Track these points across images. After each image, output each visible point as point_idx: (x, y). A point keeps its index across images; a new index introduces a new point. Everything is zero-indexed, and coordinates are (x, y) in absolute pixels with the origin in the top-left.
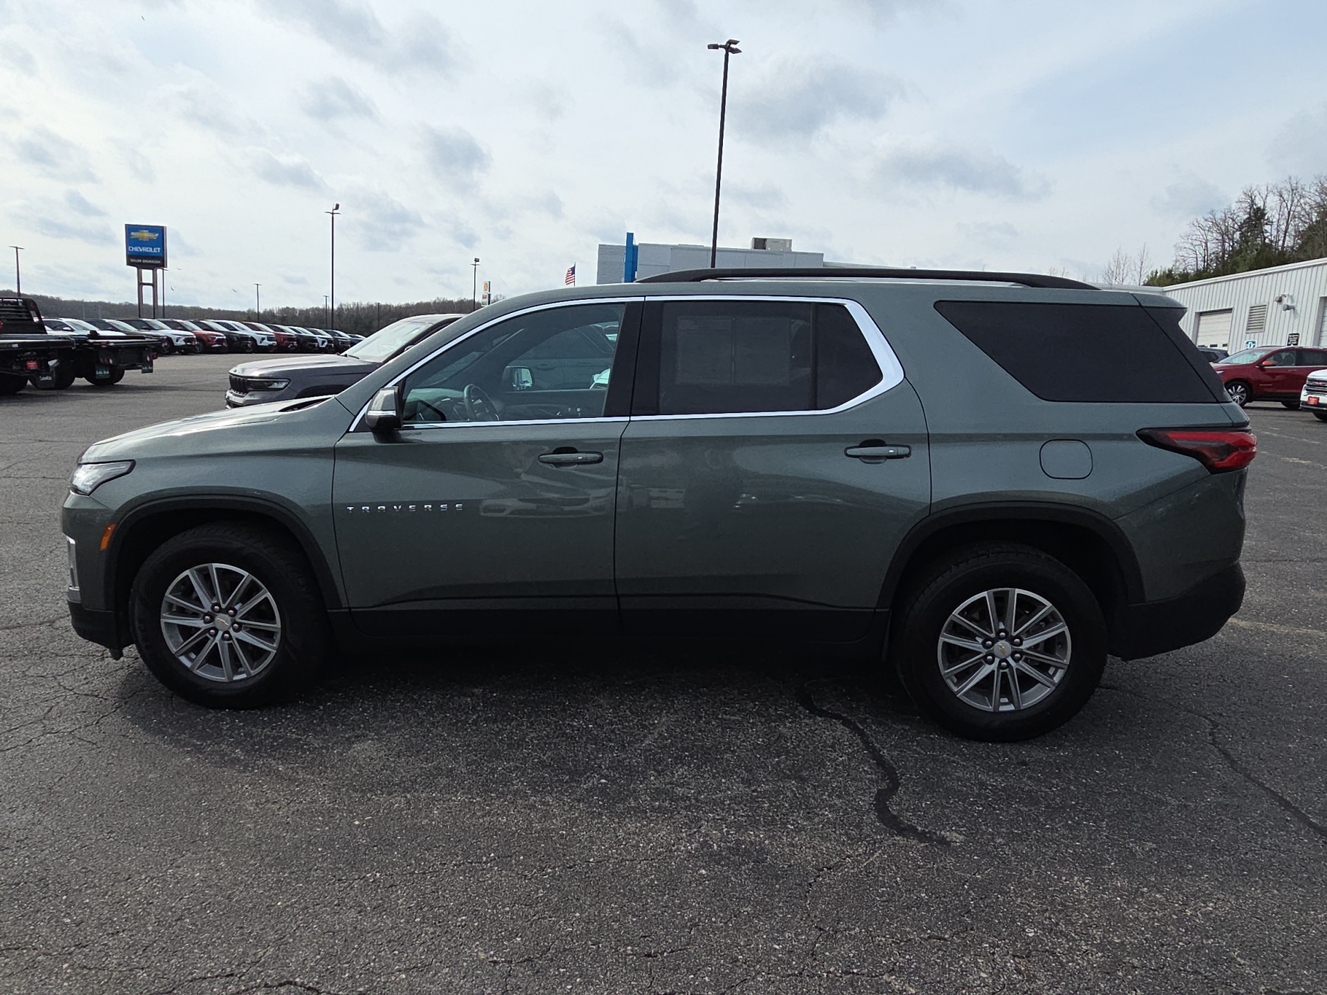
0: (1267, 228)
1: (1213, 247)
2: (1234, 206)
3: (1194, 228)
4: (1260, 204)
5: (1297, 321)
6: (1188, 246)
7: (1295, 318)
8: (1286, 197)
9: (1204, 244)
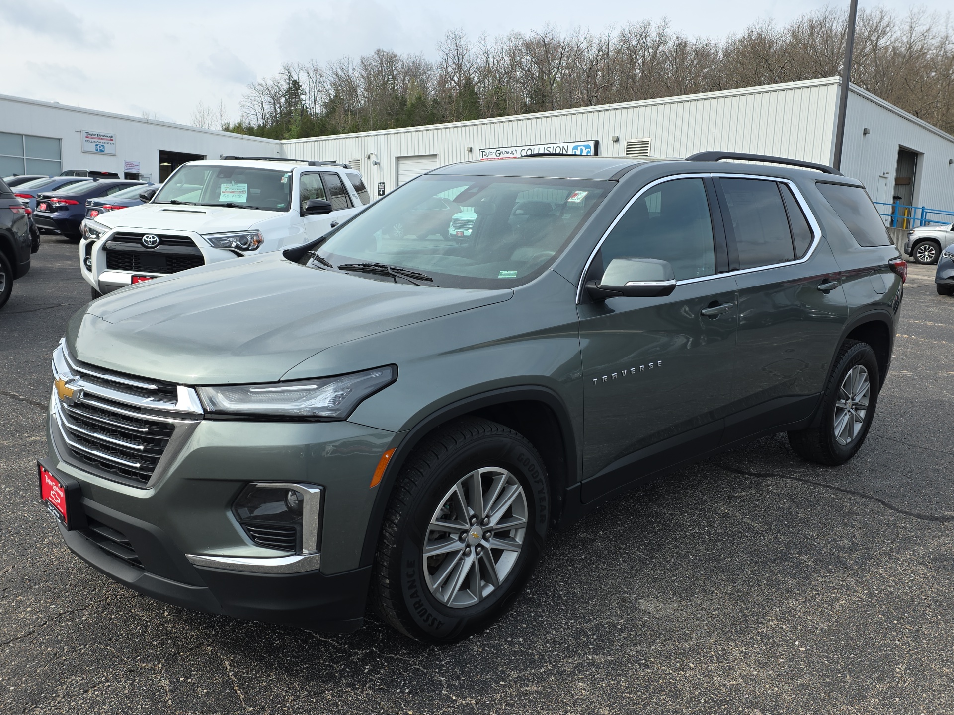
0: (302, 97)
1: (268, 108)
2: (278, 77)
3: (252, 91)
4: (295, 78)
5: (382, 173)
6: (249, 104)
7: (381, 171)
8: (311, 75)
9: (261, 105)
